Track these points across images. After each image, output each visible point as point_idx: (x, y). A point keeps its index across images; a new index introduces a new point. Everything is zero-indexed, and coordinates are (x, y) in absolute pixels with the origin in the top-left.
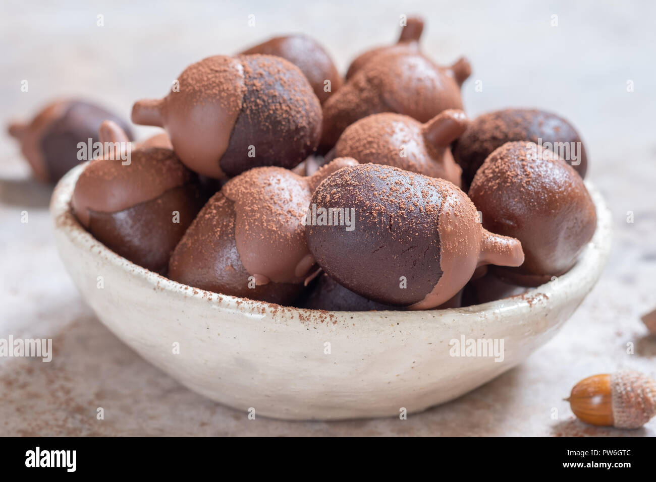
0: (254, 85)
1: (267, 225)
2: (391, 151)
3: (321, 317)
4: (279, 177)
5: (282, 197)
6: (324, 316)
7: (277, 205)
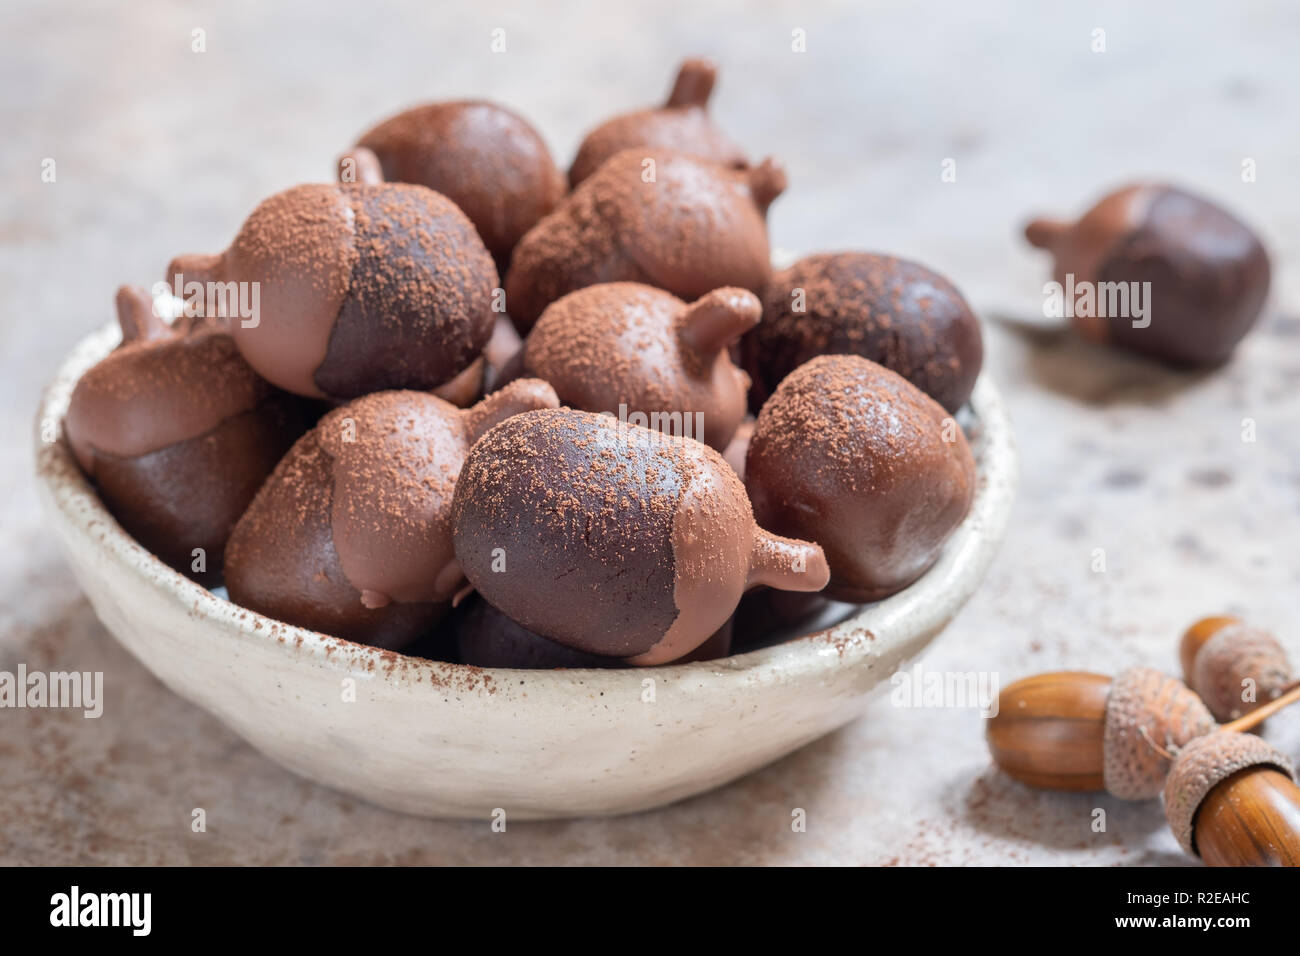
0: (372, 248)
1: (387, 506)
2: (617, 364)
3: (469, 680)
4: (414, 415)
5: (415, 455)
6: (475, 677)
7: (405, 470)
